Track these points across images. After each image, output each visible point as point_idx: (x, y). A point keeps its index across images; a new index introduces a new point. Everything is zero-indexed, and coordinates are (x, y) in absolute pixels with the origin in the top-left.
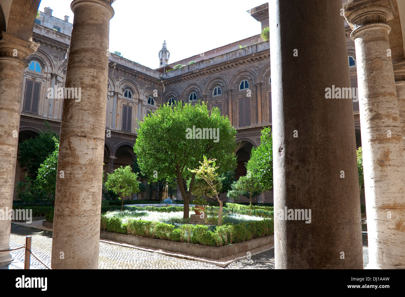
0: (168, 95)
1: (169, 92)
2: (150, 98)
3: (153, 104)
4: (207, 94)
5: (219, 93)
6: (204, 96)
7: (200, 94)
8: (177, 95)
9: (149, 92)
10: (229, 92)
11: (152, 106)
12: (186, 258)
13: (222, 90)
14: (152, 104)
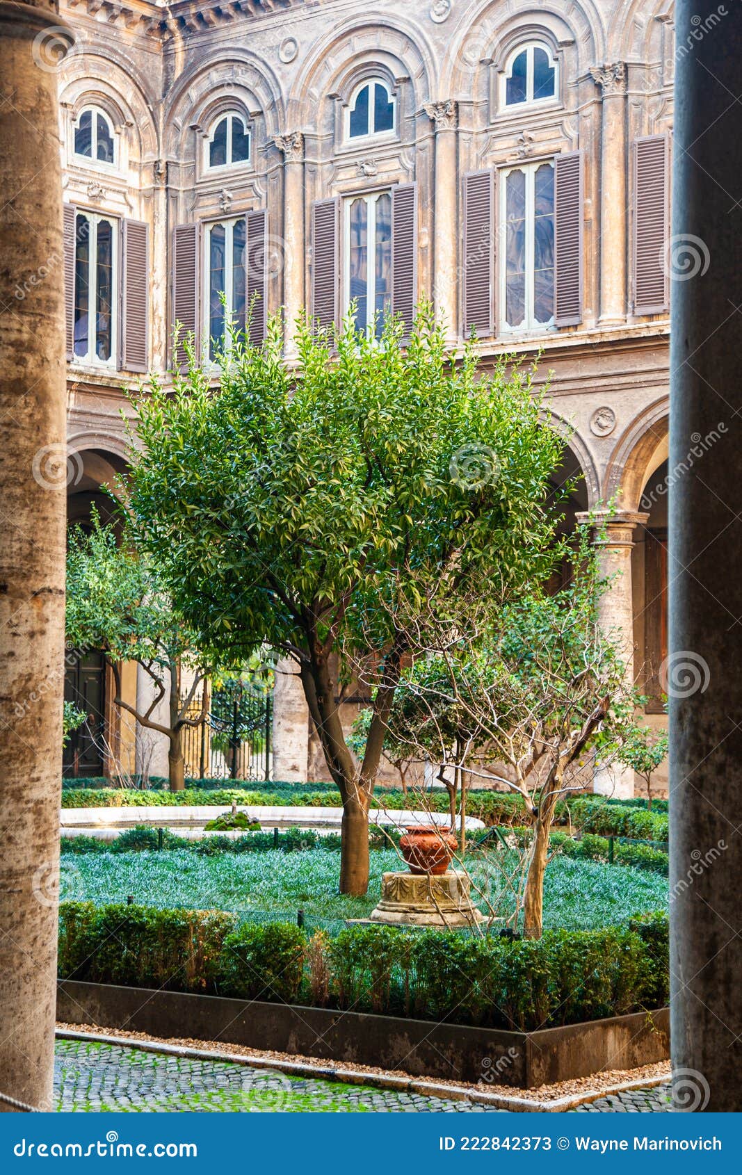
0: (203, 98)
1: (215, 77)
2: (86, 118)
3: (106, 153)
4: (462, 96)
5: (545, 85)
6: (444, 106)
7: (414, 97)
8: (265, 101)
9: (82, 74)
10: (608, 79)
11: (102, 166)
12: (331, 1078)
13: (563, 70)
14: (101, 155)
